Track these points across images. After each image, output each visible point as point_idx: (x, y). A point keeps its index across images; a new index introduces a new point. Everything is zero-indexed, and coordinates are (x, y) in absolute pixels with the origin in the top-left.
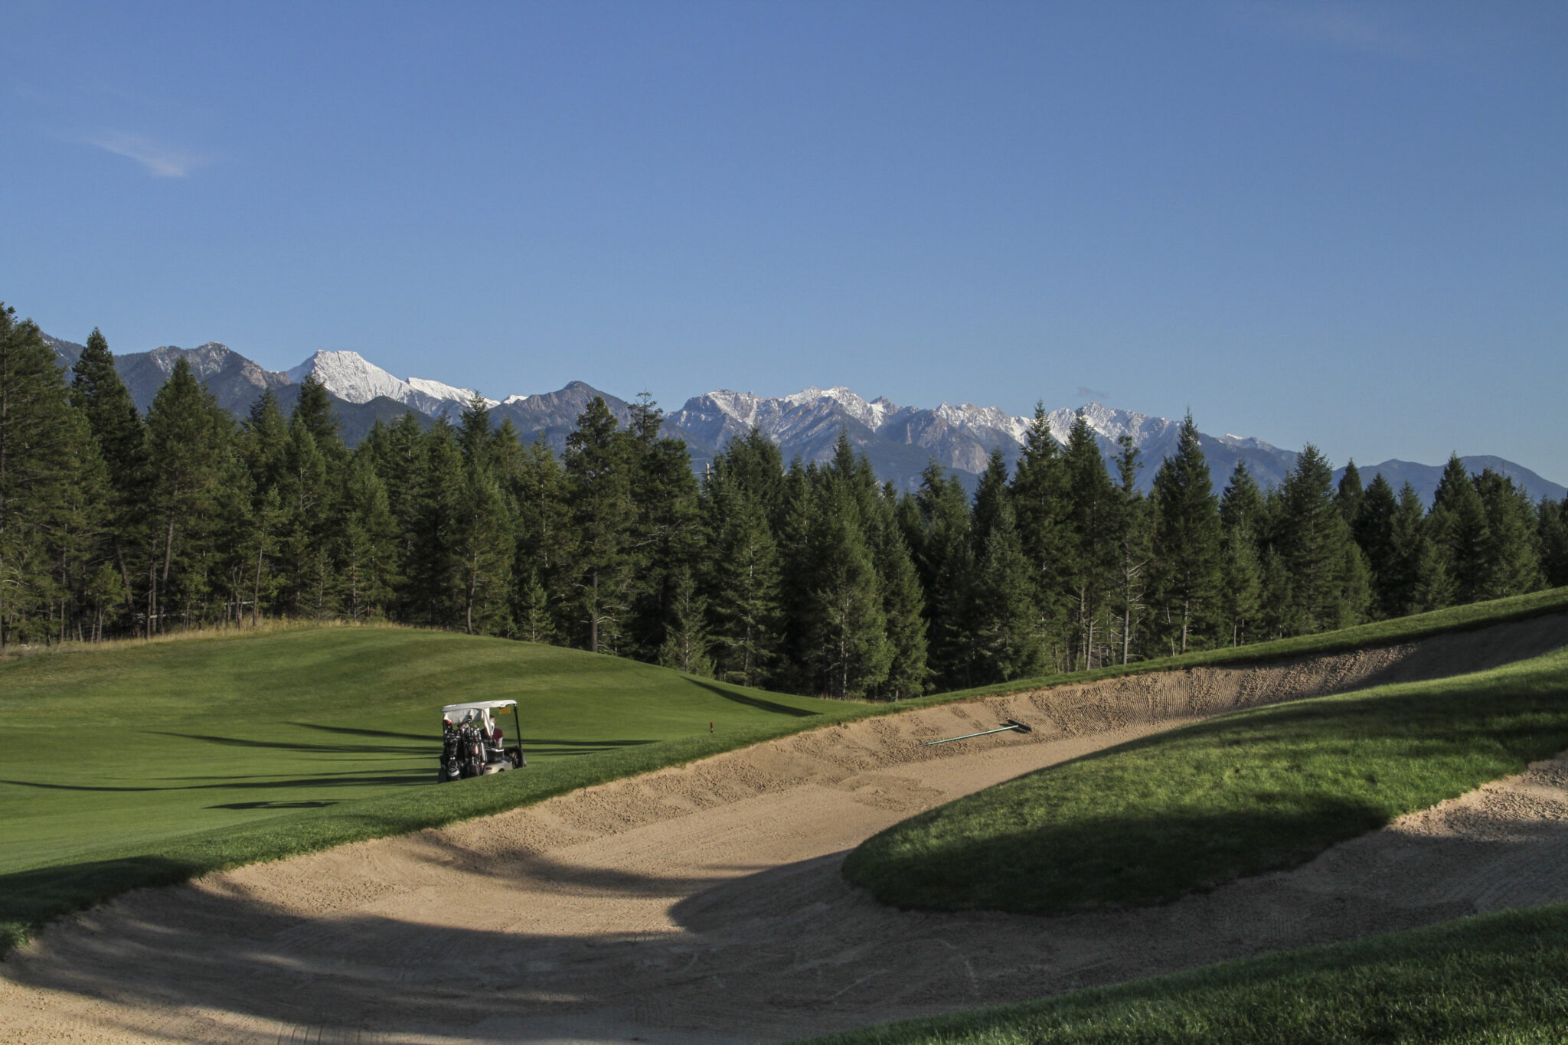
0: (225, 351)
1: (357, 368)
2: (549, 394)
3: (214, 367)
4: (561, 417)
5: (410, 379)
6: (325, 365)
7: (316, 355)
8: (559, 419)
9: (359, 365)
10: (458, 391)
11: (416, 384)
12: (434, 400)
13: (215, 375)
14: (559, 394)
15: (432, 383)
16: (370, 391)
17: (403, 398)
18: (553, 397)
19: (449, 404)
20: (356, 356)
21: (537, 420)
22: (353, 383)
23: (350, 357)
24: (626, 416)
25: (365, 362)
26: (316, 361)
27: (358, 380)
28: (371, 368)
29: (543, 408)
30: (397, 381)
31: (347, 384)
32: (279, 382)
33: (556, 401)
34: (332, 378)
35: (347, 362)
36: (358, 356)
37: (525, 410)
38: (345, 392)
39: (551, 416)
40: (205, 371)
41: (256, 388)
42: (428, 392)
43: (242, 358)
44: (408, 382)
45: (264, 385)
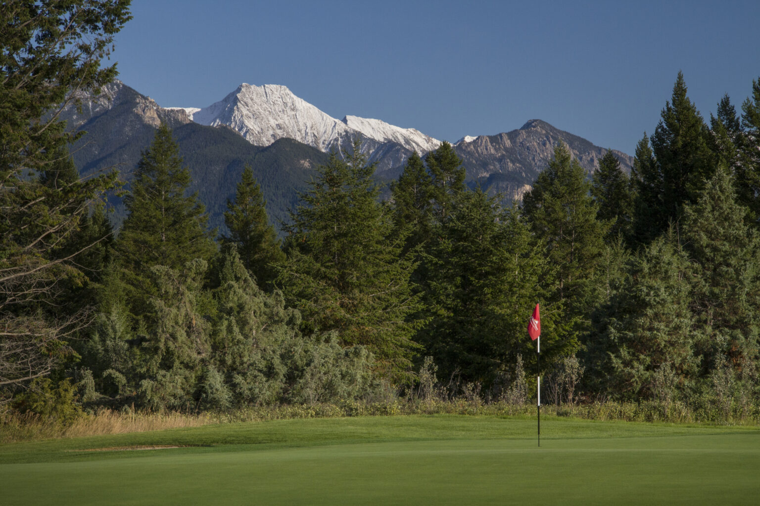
0: (118, 86)
1: (285, 104)
2: (500, 135)
3: (104, 102)
4: (513, 162)
5: (348, 117)
6: (249, 101)
7: (239, 90)
8: (510, 165)
9: (289, 101)
10: (404, 131)
11: (355, 123)
12: (372, 141)
13: (106, 112)
14: (513, 135)
15: (374, 122)
16: (299, 131)
17: (336, 140)
18: (505, 138)
19: (390, 147)
20: (284, 90)
21: (484, 165)
22: (280, 121)
23: (278, 92)
24: (592, 160)
25: (295, 97)
26: (239, 96)
27: (286, 118)
28: (302, 104)
29: (493, 151)
30: (330, 120)
31: (273, 122)
32: (176, 121)
33: (508, 143)
34: (256, 116)
35: (275, 97)
36: (288, 91)
37: (470, 154)
38: (271, 132)
39: (500, 160)
40: (94, 107)
41: (148, 127)
42: (368, 132)
43: (136, 94)
44: (345, 121)
45: (158, 123)
